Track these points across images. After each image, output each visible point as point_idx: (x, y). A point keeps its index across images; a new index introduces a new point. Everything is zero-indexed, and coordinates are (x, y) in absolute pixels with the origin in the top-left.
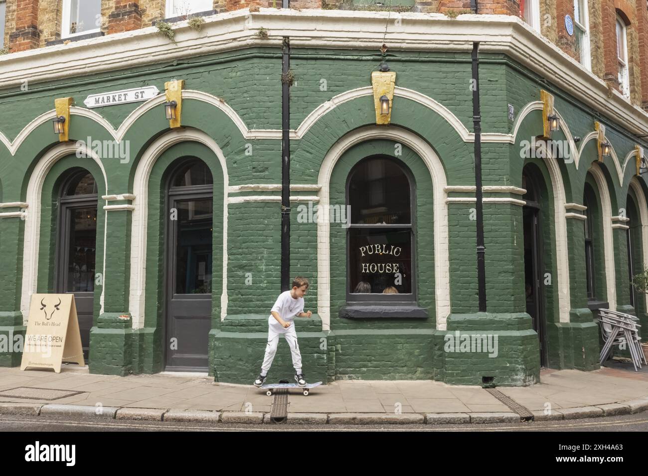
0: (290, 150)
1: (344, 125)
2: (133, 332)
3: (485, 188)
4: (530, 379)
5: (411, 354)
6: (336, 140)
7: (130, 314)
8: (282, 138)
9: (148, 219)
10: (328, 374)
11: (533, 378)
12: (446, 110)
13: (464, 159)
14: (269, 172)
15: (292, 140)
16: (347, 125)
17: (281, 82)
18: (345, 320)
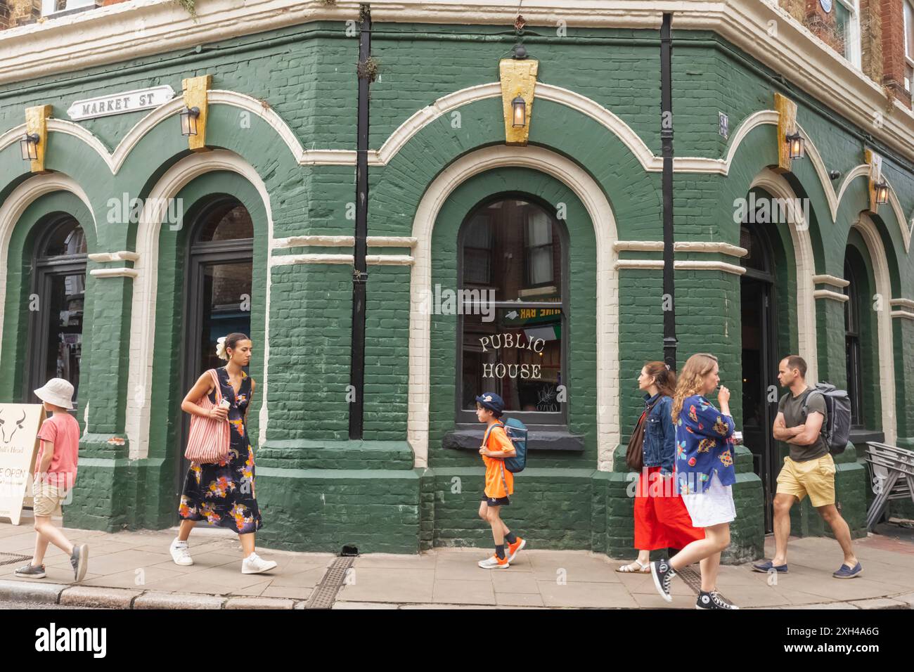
0: (369, 182)
1: (455, 144)
2: (129, 463)
3: (679, 245)
4: (746, 552)
5: (556, 508)
6: (441, 167)
7: (126, 437)
8: (356, 164)
9: (159, 291)
10: (422, 537)
11: (752, 551)
12: (617, 121)
13: (645, 198)
14: (335, 217)
15: (373, 167)
16: (460, 143)
17: (356, 77)
18: (450, 452)
